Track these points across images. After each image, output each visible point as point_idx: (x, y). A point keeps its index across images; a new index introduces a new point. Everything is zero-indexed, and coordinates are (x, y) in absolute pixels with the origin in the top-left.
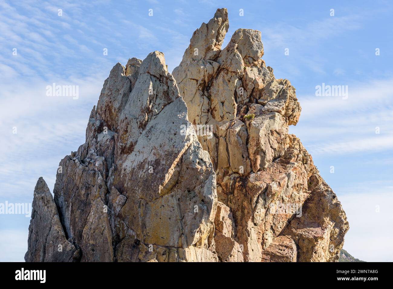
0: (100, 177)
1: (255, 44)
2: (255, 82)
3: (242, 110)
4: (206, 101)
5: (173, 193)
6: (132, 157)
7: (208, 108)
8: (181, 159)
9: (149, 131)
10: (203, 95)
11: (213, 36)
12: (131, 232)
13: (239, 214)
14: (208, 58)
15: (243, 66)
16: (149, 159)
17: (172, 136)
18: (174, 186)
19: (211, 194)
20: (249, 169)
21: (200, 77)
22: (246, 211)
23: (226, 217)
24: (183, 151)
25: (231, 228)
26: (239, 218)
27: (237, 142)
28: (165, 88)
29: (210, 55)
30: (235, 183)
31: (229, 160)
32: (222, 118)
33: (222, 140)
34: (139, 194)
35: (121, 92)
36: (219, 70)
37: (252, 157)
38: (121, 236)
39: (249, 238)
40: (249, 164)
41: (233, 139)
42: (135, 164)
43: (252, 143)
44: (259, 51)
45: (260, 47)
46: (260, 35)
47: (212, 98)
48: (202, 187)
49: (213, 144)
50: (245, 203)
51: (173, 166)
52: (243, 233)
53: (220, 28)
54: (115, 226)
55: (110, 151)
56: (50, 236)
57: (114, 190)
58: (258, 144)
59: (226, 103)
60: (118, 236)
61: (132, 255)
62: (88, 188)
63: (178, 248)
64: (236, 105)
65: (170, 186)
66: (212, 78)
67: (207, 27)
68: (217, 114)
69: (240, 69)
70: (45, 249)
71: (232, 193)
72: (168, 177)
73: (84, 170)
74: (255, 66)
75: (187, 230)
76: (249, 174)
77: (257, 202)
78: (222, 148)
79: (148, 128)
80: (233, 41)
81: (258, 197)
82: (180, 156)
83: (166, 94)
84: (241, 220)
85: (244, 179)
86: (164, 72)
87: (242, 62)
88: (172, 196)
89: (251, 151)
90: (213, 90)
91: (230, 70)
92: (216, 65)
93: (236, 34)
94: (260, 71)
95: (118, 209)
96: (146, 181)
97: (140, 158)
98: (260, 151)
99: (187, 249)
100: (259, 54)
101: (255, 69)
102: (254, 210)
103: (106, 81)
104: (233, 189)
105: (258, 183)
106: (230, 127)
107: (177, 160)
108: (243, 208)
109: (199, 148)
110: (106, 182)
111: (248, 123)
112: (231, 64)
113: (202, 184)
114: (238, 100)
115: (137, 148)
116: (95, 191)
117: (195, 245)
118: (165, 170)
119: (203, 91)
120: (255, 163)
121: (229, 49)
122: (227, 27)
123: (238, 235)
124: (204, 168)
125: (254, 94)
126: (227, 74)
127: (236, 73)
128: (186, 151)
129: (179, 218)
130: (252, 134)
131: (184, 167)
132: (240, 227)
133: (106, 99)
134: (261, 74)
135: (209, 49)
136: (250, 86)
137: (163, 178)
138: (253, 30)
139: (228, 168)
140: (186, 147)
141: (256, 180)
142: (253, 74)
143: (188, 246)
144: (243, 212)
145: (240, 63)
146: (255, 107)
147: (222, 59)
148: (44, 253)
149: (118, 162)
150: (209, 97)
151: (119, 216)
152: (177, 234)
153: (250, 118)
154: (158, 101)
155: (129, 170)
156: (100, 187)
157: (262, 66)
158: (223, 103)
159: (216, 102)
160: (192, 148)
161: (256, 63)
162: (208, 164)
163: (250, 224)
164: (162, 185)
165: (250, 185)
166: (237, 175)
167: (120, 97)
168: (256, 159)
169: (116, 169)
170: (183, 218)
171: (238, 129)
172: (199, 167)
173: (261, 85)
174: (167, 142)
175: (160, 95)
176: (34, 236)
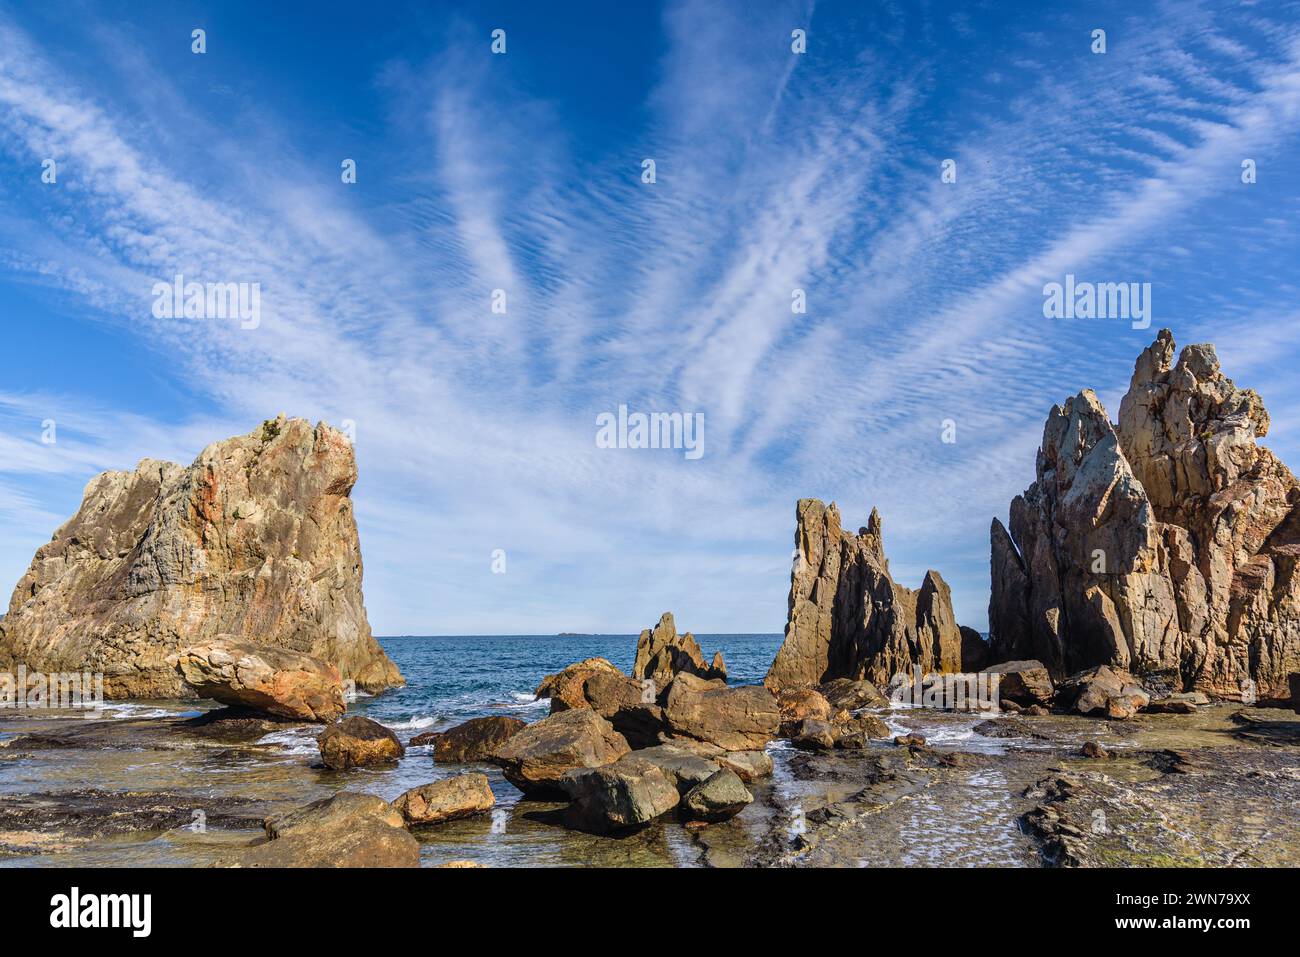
0: (1043, 514)
1: (1207, 358)
2: (1211, 398)
3: (1200, 428)
4: (1158, 424)
5: (1109, 524)
6: (1070, 492)
7: (1161, 430)
8: (1113, 491)
9: (1084, 467)
10: (1156, 418)
11: (1158, 360)
12: (1076, 562)
13: (1200, 535)
14: (1156, 381)
15: (1195, 382)
16: (1085, 493)
17: (1103, 470)
18: (1110, 517)
19: (1145, 522)
20: (1210, 490)
21: (1149, 402)
22: (1207, 533)
23: (1184, 540)
24: (1114, 483)
25: (1191, 551)
26: (1201, 541)
27: (1194, 463)
28: (1095, 423)
29: (1158, 378)
30: (1195, 504)
31: (1187, 481)
32: (1178, 439)
33: (1178, 463)
34: (1077, 526)
35: (1061, 431)
36: (1170, 392)
37: (1212, 476)
38: (1067, 565)
39: (1212, 560)
40: (1210, 484)
41: (1189, 460)
42: (1074, 498)
43: (1211, 462)
44: (1213, 365)
45: (1214, 360)
46: (1213, 347)
47: (1166, 420)
48: (1136, 516)
49: (1169, 467)
50: (1206, 525)
51: (1104, 499)
52: (1205, 555)
53: (1165, 350)
54: (1061, 558)
55: (1053, 488)
56: (1006, 570)
57: (1056, 525)
58: (1216, 462)
59: (1181, 424)
60: (1064, 566)
61: (1076, 584)
62: (1034, 524)
63: (1119, 575)
64: (1192, 424)
65: (1105, 518)
66: (1163, 401)
67: (1150, 351)
68: (1173, 436)
69: (1192, 386)
70: (1003, 580)
71: (1193, 515)
72: (1100, 510)
73: (1031, 508)
74: (1211, 381)
75: (1126, 558)
76: (1211, 494)
77: (1218, 523)
78: (1179, 470)
79: (1082, 464)
80: (1182, 360)
81: (1219, 519)
82: (1110, 488)
83: (1097, 429)
84: (1203, 542)
85: (1205, 499)
86: (1092, 409)
87: (1194, 379)
88: (1108, 527)
89: (1211, 471)
90: (1166, 413)
91: (1182, 389)
92: (1165, 387)
93: (1184, 353)
94: (1216, 385)
95: (1062, 542)
96: (1083, 514)
97: (1077, 493)
98: (1219, 469)
99: (1128, 576)
100: (1214, 367)
101: (1211, 384)
102: (1215, 531)
103: (1047, 422)
104: (1194, 511)
105: (1218, 503)
106: (1186, 448)
107: (1108, 492)
108: (1204, 530)
109: (1129, 479)
110: (1050, 518)
111: (1204, 441)
112: (1182, 383)
113: (1137, 512)
114: (1195, 419)
115: (1075, 483)
116: (1039, 526)
117: (1139, 571)
118: (1098, 504)
119: (1155, 414)
120: (1216, 482)
121: (1179, 367)
122: (1173, 347)
123: (1201, 557)
124: (1137, 497)
125: (1213, 410)
126: (1179, 394)
127: (1188, 392)
128: (1117, 483)
129: (1117, 547)
130: (1210, 453)
131: (1117, 498)
132: (1202, 550)
133: (1048, 439)
134: (1219, 388)
135: (1156, 372)
136: (1206, 402)
137: (1096, 511)
138: (1204, 343)
139: (1189, 490)
140: (1116, 480)
141: (1217, 500)
142: (1207, 389)
143: (1129, 573)
144: (1204, 534)
145: (1192, 381)
146: (1214, 423)
147: (1172, 380)
148: (1003, 584)
149: (1059, 498)
150: (1162, 421)
151: (1063, 548)
152: (1117, 562)
153: (1207, 436)
154: (1090, 437)
155: (1068, 504)
156: (1044, 522)
157: (1219, 380)
158: (1177, 424)
159: (1169, 425)
160: (1123, 479)
161: (1211, 377)
162: (1140, 493)
163: (1212, 545)
164: (1096, 517)
165: (1210, 505)
166: (1197, 497)
167: (1060, 436)
168: (1217, 479)
169: (1057, 505)
170: (1122, 546)
171: (1193, 450)
172: (1132, 497)
173: (1219, 399)
174: (1098, 475)
175: (1091, 431)
176: (994, 569)
